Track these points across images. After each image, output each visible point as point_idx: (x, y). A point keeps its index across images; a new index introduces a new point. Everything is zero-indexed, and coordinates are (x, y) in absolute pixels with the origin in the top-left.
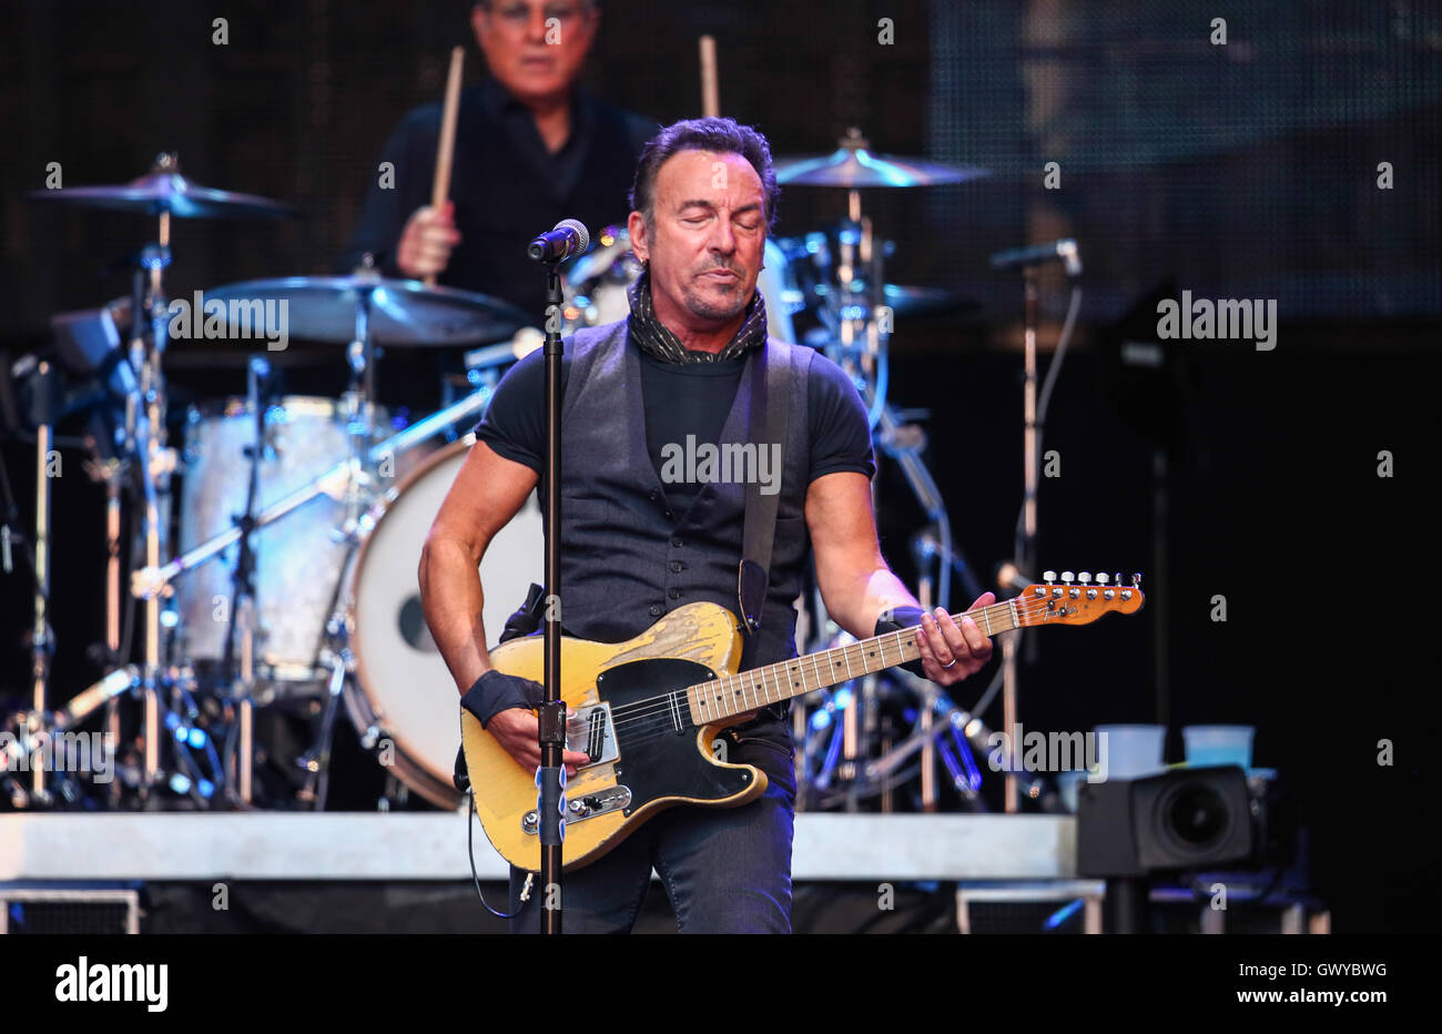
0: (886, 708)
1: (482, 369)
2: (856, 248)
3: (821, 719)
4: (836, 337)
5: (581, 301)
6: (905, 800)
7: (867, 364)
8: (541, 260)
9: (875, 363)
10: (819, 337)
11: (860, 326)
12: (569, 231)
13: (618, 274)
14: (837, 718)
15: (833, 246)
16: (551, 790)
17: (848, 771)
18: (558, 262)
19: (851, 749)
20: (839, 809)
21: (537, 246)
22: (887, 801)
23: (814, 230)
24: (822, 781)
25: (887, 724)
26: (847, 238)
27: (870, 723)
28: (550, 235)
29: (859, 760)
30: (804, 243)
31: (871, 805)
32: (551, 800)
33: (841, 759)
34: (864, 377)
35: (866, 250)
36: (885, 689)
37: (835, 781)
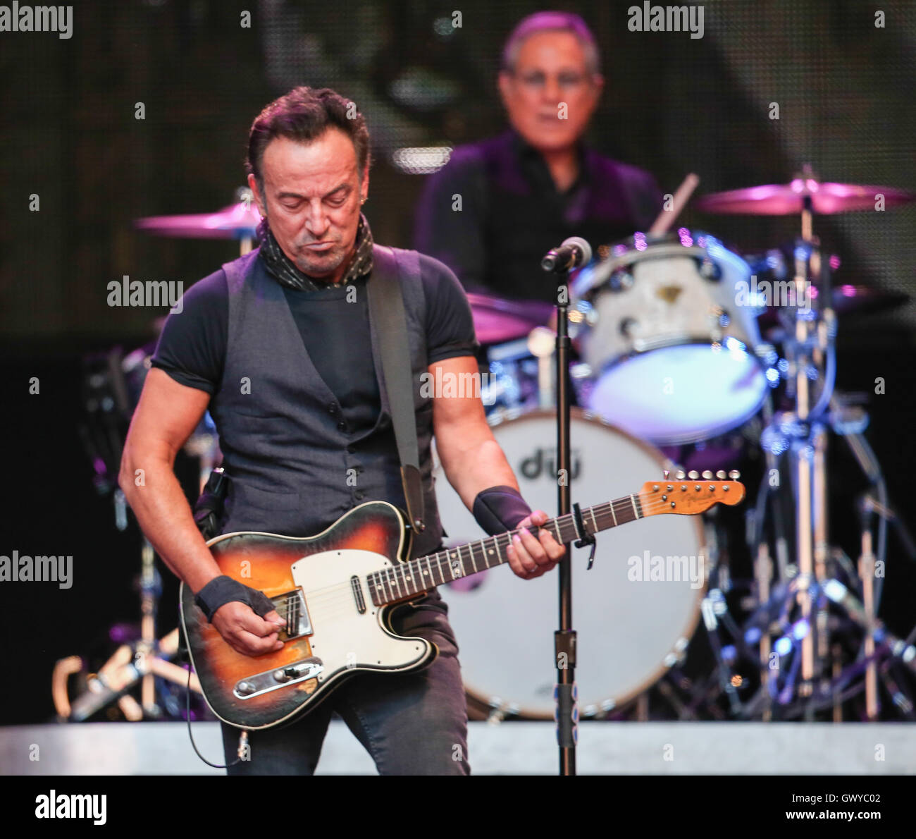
0: (835, 638)
1: (504, 362)
2: (808, 262)
3: (784, 646)
4: (791, 334)
5: (584, 306)
6: (854, 713)
7: (818, 357)
8: (552, 272)
9: (825, 357)
10: (777, 334)
11: (812, 326)
12: (575, 247)
13: (614, 284)
14: (797, 647)
15: (789, 260)
16: (566, 703)
17: (806, 689)
18: (565, 271)
19: (808, 670)
20: (799, 719)
21: (549, 260)
22: (838, 713)
23: (772, 247)
24: (786, 696)
25: (837, 651)
26: (801, 255)
27: (823, 649)
28: (559, 250)
29: (815, 681)
30: (764, 257)
31: (825, 716)
32: (566, 711)
33: (799, 680)
34: (816, 367)
35: (816, 263)
36: (836, 623)
37: (796, 697)
